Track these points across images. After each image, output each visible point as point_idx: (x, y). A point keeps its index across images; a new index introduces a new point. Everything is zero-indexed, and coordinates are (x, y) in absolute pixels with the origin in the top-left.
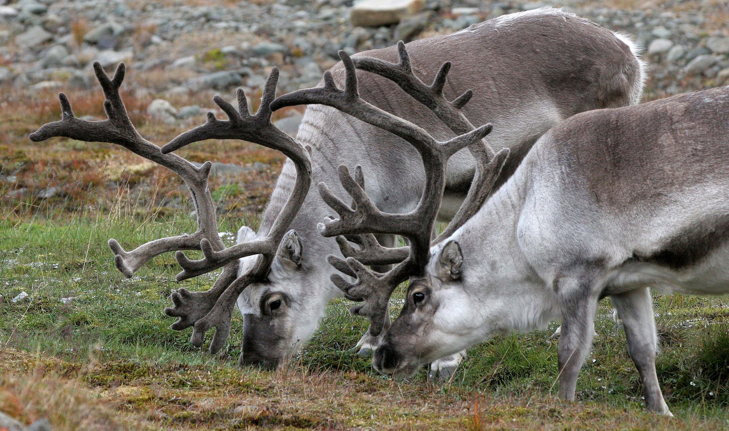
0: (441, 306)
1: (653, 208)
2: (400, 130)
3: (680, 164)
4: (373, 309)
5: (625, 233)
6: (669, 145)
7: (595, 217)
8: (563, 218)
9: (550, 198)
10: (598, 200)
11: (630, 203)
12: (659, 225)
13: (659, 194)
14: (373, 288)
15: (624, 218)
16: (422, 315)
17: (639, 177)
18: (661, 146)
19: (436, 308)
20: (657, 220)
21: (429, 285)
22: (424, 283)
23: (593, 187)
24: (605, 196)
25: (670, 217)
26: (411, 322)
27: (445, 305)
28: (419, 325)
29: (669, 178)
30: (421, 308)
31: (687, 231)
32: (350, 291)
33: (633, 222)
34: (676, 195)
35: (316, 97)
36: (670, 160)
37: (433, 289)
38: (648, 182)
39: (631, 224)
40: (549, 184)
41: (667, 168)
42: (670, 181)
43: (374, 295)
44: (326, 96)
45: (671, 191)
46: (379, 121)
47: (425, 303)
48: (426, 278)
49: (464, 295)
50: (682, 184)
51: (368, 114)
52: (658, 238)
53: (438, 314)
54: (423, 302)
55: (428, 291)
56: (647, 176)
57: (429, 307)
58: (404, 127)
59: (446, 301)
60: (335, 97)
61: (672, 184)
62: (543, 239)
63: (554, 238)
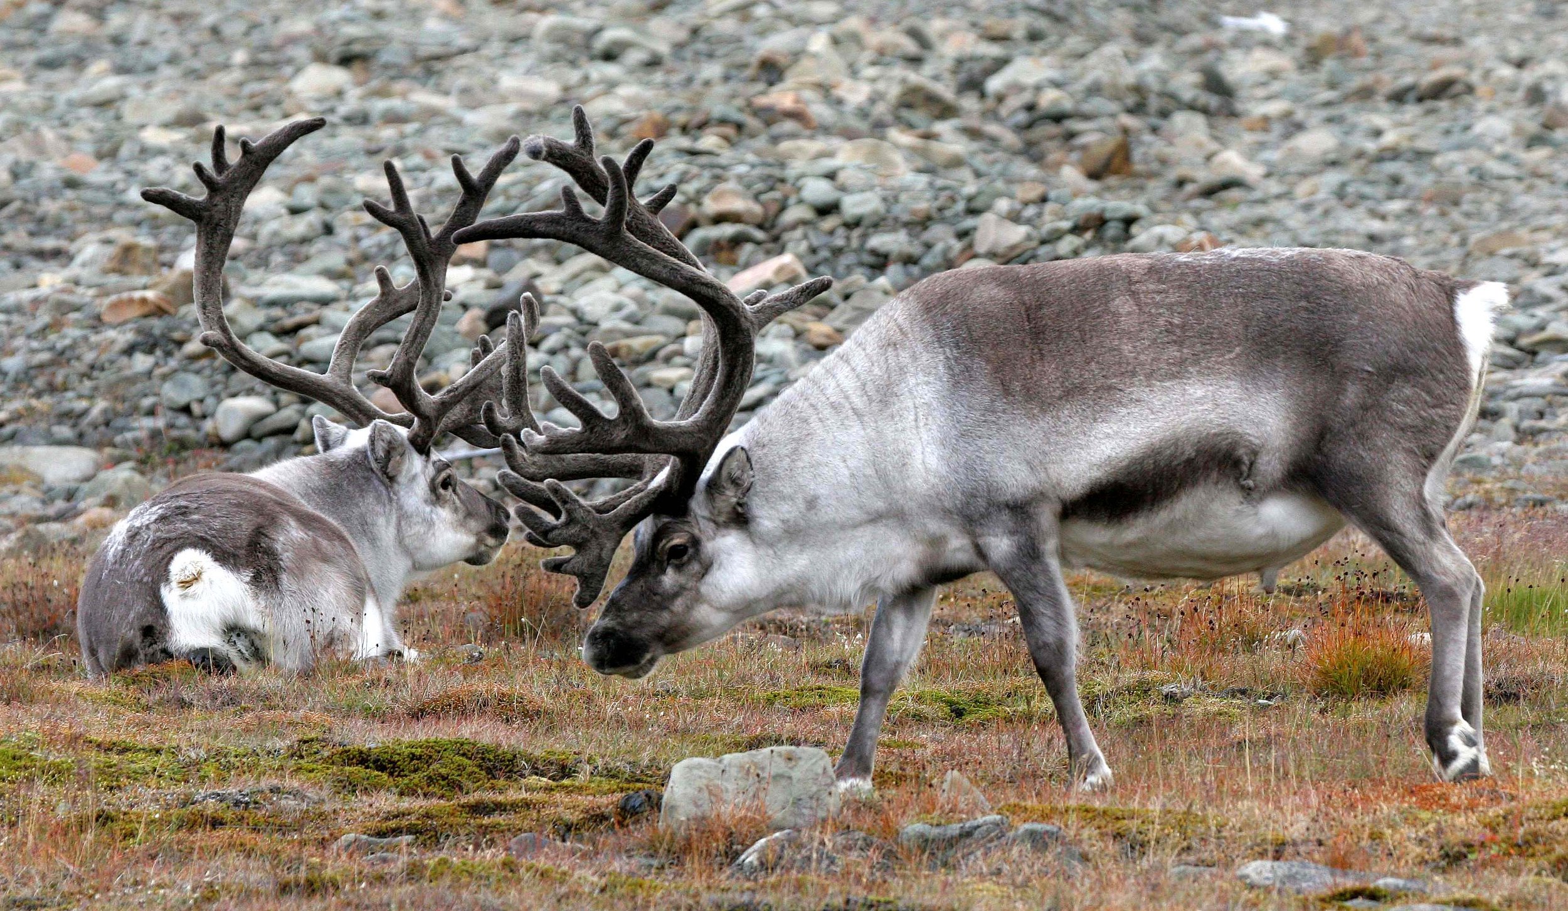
0: (715, 566)
1: (1097, 408)
2: (697, 288)
3: (1147, 343)
4: (590, 565)
5: (1046, 448)
6: (1129, 314)
7: (1001, 422)
8: (954, 432)
9: (935, 404)
10: (1007, 392)
11: (1060, 398)
12: (1108, 436)
13: (1110, 388)
14: (592, 532)
15: (1045, 423)
16: (682, 580)
17: (1079, 358)
18: (1116, 315)
19: (707, 568)
20: (1104, 428)
21: (696, 532)
22: (686, 528)
23: (996, 370)
24: (1017, 386)
25: (1128, 424)
26: (660, 591)
27: (721, 565)
28: (676, 595)
29: (1128, 364)
30: (679, 568)
31: (1154, 452)
32: (550, 536)
33: (1063, 429)
34: (1137, 392)
35: (552, 229)
36: (1129, 335)
37: (704, 538)
38: (1093, 365)
39: (1058, 433)
40: (931, 379)
41: (1127, 348)
42: (1130, 368)
43: (594, 543)
44: (570, 227)
45: (1132, 384)
46: (665, 273)
47: (689, 561)
48: (689, 519)
49: (749, 547)
50: (1149, 376)
51: (645, 262)
52: (1104, 457)
53: (709, 578)
54: (685, 558)
55: (696, 542)
56: (1092, 358)
57: (695, 567)
58: (703, 284)
59: (724, 557)
60: (587, 231)
61: (1134, 374)
62: (927, 470)
63: (944, 470)
